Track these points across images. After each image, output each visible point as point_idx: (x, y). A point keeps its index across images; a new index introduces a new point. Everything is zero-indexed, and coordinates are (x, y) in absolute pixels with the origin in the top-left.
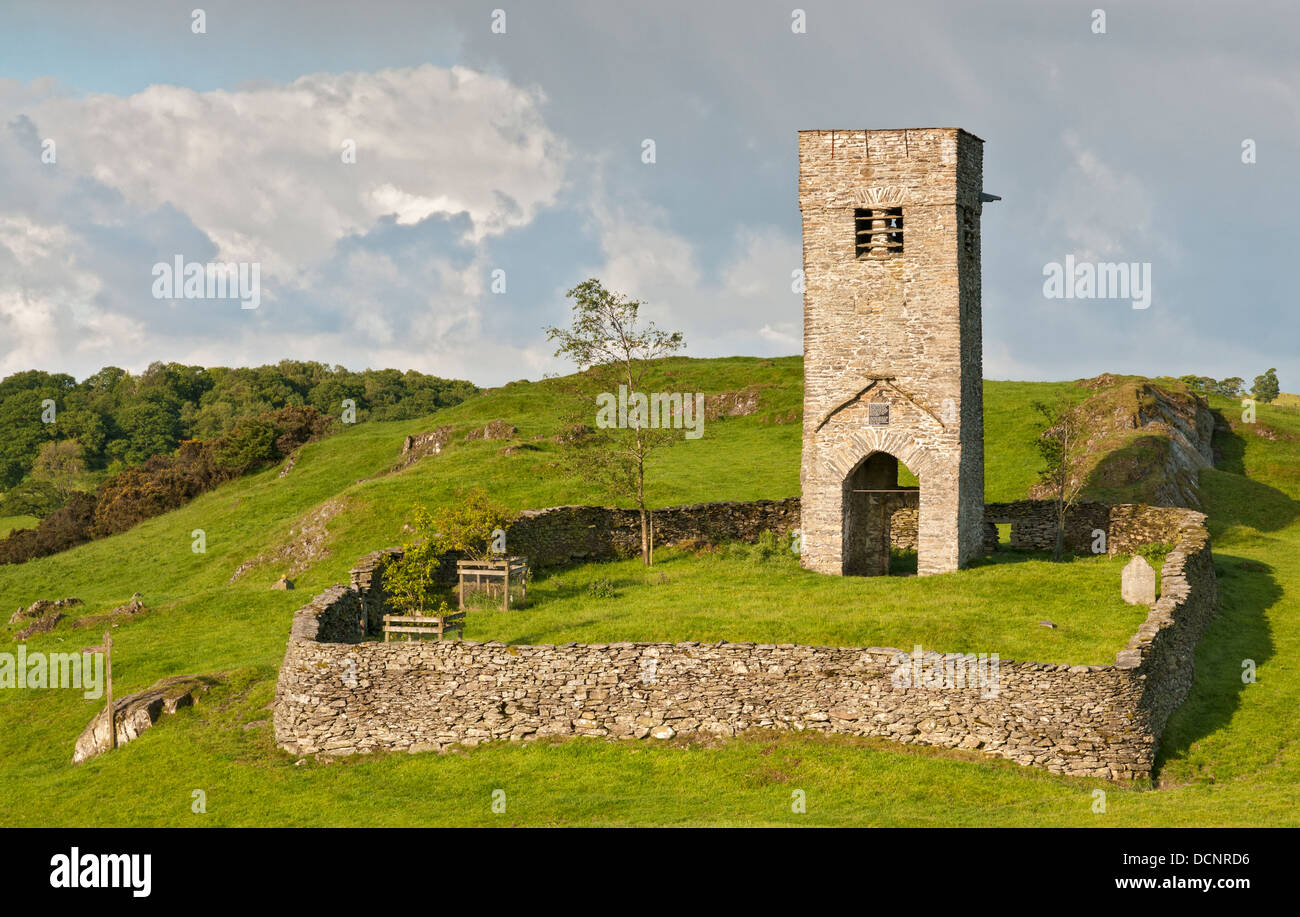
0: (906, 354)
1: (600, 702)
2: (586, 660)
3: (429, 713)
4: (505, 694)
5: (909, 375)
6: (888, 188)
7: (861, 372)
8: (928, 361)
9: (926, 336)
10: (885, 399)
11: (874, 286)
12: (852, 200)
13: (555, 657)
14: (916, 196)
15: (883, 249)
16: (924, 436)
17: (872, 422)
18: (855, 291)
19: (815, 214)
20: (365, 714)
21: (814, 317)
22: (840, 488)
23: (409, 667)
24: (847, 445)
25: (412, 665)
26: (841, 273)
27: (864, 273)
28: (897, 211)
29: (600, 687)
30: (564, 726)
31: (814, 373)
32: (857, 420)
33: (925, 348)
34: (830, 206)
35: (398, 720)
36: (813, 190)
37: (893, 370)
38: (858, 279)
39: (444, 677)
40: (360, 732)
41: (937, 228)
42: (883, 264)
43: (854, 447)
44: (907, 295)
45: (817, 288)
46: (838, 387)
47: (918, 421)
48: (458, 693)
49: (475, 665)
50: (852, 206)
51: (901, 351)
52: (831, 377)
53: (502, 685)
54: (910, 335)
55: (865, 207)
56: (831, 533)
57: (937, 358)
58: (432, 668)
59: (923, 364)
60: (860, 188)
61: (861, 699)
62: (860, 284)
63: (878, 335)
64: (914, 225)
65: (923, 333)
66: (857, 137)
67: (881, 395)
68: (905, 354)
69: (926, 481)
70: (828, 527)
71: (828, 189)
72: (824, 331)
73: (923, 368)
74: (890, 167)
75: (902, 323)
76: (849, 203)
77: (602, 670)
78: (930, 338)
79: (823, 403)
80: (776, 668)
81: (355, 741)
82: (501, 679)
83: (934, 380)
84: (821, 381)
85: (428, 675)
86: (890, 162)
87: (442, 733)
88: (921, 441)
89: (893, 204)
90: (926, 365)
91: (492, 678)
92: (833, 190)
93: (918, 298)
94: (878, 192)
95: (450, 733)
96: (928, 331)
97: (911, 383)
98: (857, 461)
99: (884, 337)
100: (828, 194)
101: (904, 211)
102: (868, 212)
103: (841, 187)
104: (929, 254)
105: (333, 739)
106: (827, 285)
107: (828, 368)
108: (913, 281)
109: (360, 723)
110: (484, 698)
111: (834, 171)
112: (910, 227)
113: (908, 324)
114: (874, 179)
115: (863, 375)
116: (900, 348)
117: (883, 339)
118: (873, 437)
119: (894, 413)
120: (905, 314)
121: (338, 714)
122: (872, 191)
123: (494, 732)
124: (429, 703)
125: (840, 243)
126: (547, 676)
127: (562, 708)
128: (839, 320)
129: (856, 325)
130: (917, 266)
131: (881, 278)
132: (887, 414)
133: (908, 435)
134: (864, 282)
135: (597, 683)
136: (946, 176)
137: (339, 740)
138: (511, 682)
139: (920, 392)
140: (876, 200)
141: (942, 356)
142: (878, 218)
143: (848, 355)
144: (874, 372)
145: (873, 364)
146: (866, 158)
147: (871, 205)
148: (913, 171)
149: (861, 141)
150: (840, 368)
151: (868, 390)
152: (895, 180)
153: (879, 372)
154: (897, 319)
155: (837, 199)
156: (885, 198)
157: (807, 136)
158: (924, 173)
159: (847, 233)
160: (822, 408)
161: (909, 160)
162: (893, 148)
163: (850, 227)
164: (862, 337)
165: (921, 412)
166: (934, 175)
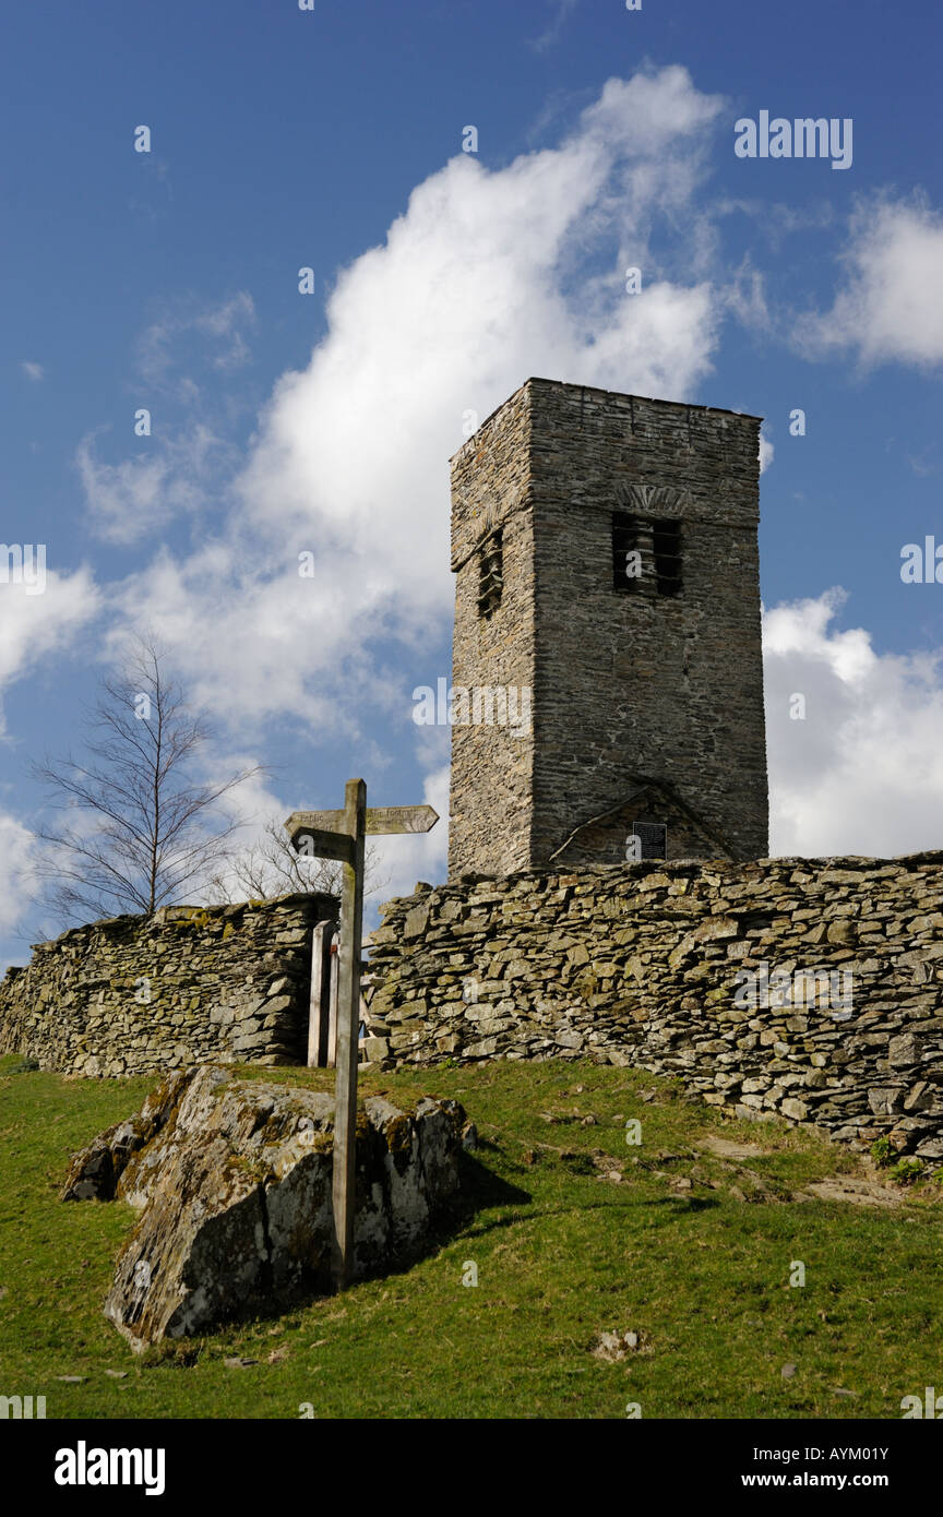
0: (689, 750)
5: (694, 784)
6: (664, 489)
7: (623, 770)
8: (718, 764)
9: (717, 726)
10: (658, 819)
11: (640, 636)
12: (612, 497)
14: (702, 508)
15: (653, 581)
18: (613, 641)
19: (551, 511)
21: (551, 674)
26: (590, 609)
27: (625, 614)
28: (674, 526)
31: (548, 763)
32: (615, 847)
33: (716, 744)
34: (577, 502)
36: (550, 473)
37: (671, 772)
38: (616, 621)
41: (731, 560)
42: (654, 604)
44: (689, 657)
45: (556, 628)
46: (586, 790)
50: (611, 508)
51: (681, 744)
52: (575, 773)
54: (694, 720)
55: (629, 511)
57: (734, 761)
59: (713, 768)
60: (621, 482)
62: (620, 629)
63: (647, 714)
64: (698, 551)
65: (713, 720)
66: (619, 404)
67: (652, 812)
68: (686, 748)
71: (575, 476)
72: (565, 698)
73: (713, 774)
74: (665, 458)
75: (682, 700)
76: (605, 503)
78: (723, 730)
79: (562, 815)
83: (730, 795)
84: (559, 779)
86: (665, 451)
89: (669, 514)
90: (717, 771)
92: (582, 478)
93: (706, 665)
94: (648, 493)
96: (719, 717)
97: (696, 796)
99: (656, 718)
100: (575, 483)
101: (684, 528)
102: (632, 521)
103: (595, 476)
104: (721, 599)
106: (570, 625)
107: (571, 759)
108: (697, 637)
111: (582, 449)
112: (692, 555)
113: (691, 702)
114: (642, 472)
115: (624, 775)
116: (680, 739)
117: (654, 722)
120: (685, 687)
122: (642, 490)
125: (590, 561)
128: (588, 683)
129: (613, 695)
130: (702, 614)
131: (650, 625)
132: (662, 843)
134: (626, 628)
136: (745, 486)
139: (711, 812)
140: (646, 503)
141: (742, 759)
142: (646, 534)
143: (602, 741)
144: (642, 772)
145: (641, 759)
146: (629, 439)
147: (639, 511)
148: (697, 470)
149: (623, 411)
150: (590, 762)
151: (635, 800)
152: (673, 478)
153: (648, 773)
154: (674, 694)
155: (588, 493)
156: (659, 503)
157: (542, 388)
158: (715, 476)
159: (601, 548)
160: (560, 823)
161: (692, 452)
162: (669, 430)
163: (606, 540)
164: (624, 715)
165: (712, 843)
166: (729, 481)
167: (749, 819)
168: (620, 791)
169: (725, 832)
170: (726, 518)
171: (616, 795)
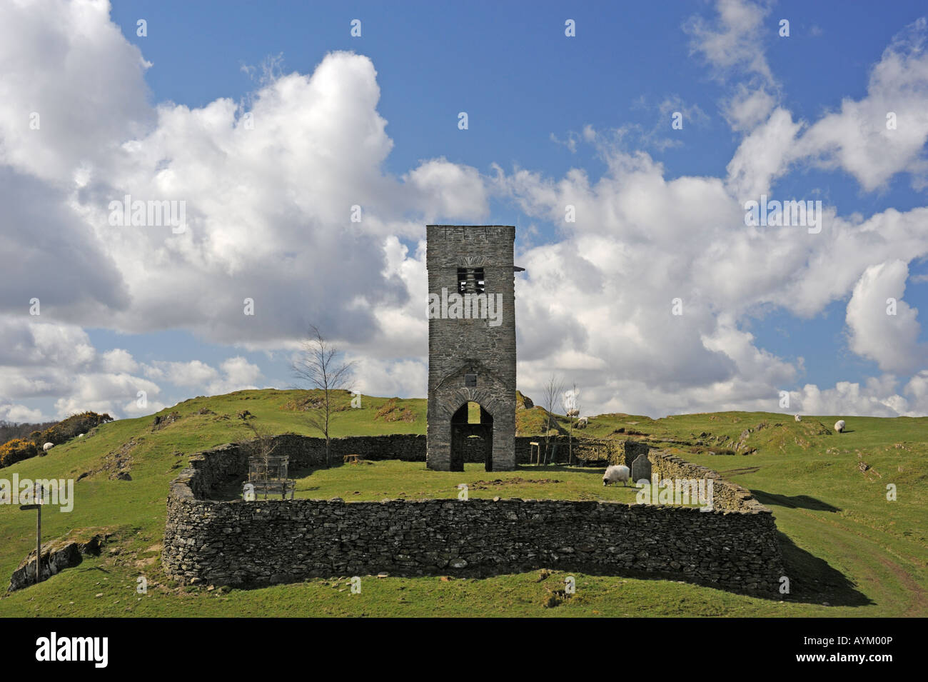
1: (414, 542)
2: (403, 511)
3: (286, 551)
4: (343, 537)
5: (487, 359)
6: (476, 257)
7: (461, 357)
8: (497, 352)
9: (497, 338)
10: (474, 373)
12: (456, 263)
13: (380, 510)
14: (491, 262)
15: (473, 291)
16: (496, 393)
17: (467, 385)
19: (435, 271)
20: (237, 553)
21: (435, 328)
22: (449, 422)
23: (270, 518)
24: (453, 398)
25: (273, 516)
28: (481, 270)
29: (413, 531)
30: (387, 559)
31: (434, 358)
32: (458, 384)
33: (496, 344)
34: (444, 266)
35: (262, 557)
36: (434, 258)
37: (479, 356)
39: (296, 525)
40: (235, 565)
41: (502, 279)
43: (457, 399)
46: (448, 365)
47: (493, 384)
48: (308, 536)
49: (321, 516)
50: (457, 266)
51: (483, 346)
52: (444, 360)
53: (341, 530)
54: (488, 337)
55: (464, 267)
56: (444, 447)
57: (503, 350)
58: (288, 518)
59: (495, 353)
60: (460, 257)
61: (597, 537)
63: (470, 337)
64: (490, 277)
65: (496, 336)
66: (459, 229)
67: (472, 370)
68: (485, 348)
69: (497, 418)
70: (442, 444)
71: (443, 257)
72: (440, 335)
73: (495, 355)
74: (477, 246)
75: (483, 331)
76: (454, 265)
77: (413, 518)
78: (499, 339)
79: (439, 375)
80: (537, 516)
81: (229, 573)
82: (341, 526)
83: (501, 362)
84: (438, 362)
85: (284, 524)
86: (476, 244)
87: (295, 566)
88: (494, 395)
89: (478, 266)
90: (497, 354)
91: (333, 525)
92: (445, 258)
94: (470, 259)
95: (301, 567)
96: (498, 335)
97: (489, 364)
98: (458, 406)
99: (473, 338)
100: (443, 260)
101: (484, 270)
102: (465, 270)
103: (450, 256)
105: (213, 571)
107: (442, 355)
109: (234, 559)
110: (328, 540)
111: (445, 247)
112: (488, 279)
113: (486, 331)
114: (468, 252)
115: (462, 359)
116: (483, 344)
118: (467, 393)
119: (479, 380)
120: (484, 326)
121: (217, 553)
122: (468, 259)
123: (334, 565)
124: (286, 544)
125: (449, 287)
126: (374, 523)
127: (385, 546)
128: (448, 328)
129: (458, 332)
132: (475, 381)
133: (487, 392)
135: (411, 528)
136: (508, 252)
137: (218, 572)
138: (348, 528)
139: (494, 368)
140: (469, 262)
141: (506, 349)
142: (471, 274)
143: (454, 348)
144: (469, 357)
145: (468, 353)
146: (463, 241)
147: (466, 267)
148: (489, 248)
149: (461, 232)
150: (450, 355)
151: (465, 367)
152: (479, 253)
153: (471, 357)
154: (481, 329)
155: (448, 262)
156: (474, 262)
157: (431, 228)
158: (496, 249)
159: (453, 281)
160: (438, 377)
161: (487, 242)
162: (478, 236)
163: (455, 278)
164: (462, 338)
165: (494, 379)
166: (501, 251)
167: (509, 369)
168: (460, 365)
169: (499, 375)
170: (500, 264)
171: (459, 366)
